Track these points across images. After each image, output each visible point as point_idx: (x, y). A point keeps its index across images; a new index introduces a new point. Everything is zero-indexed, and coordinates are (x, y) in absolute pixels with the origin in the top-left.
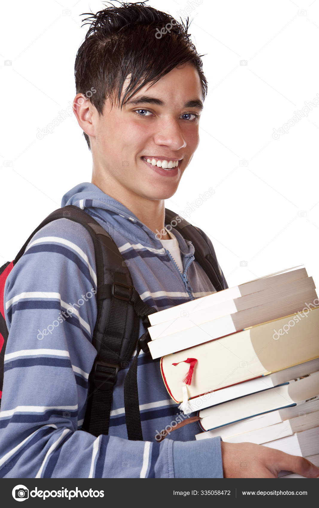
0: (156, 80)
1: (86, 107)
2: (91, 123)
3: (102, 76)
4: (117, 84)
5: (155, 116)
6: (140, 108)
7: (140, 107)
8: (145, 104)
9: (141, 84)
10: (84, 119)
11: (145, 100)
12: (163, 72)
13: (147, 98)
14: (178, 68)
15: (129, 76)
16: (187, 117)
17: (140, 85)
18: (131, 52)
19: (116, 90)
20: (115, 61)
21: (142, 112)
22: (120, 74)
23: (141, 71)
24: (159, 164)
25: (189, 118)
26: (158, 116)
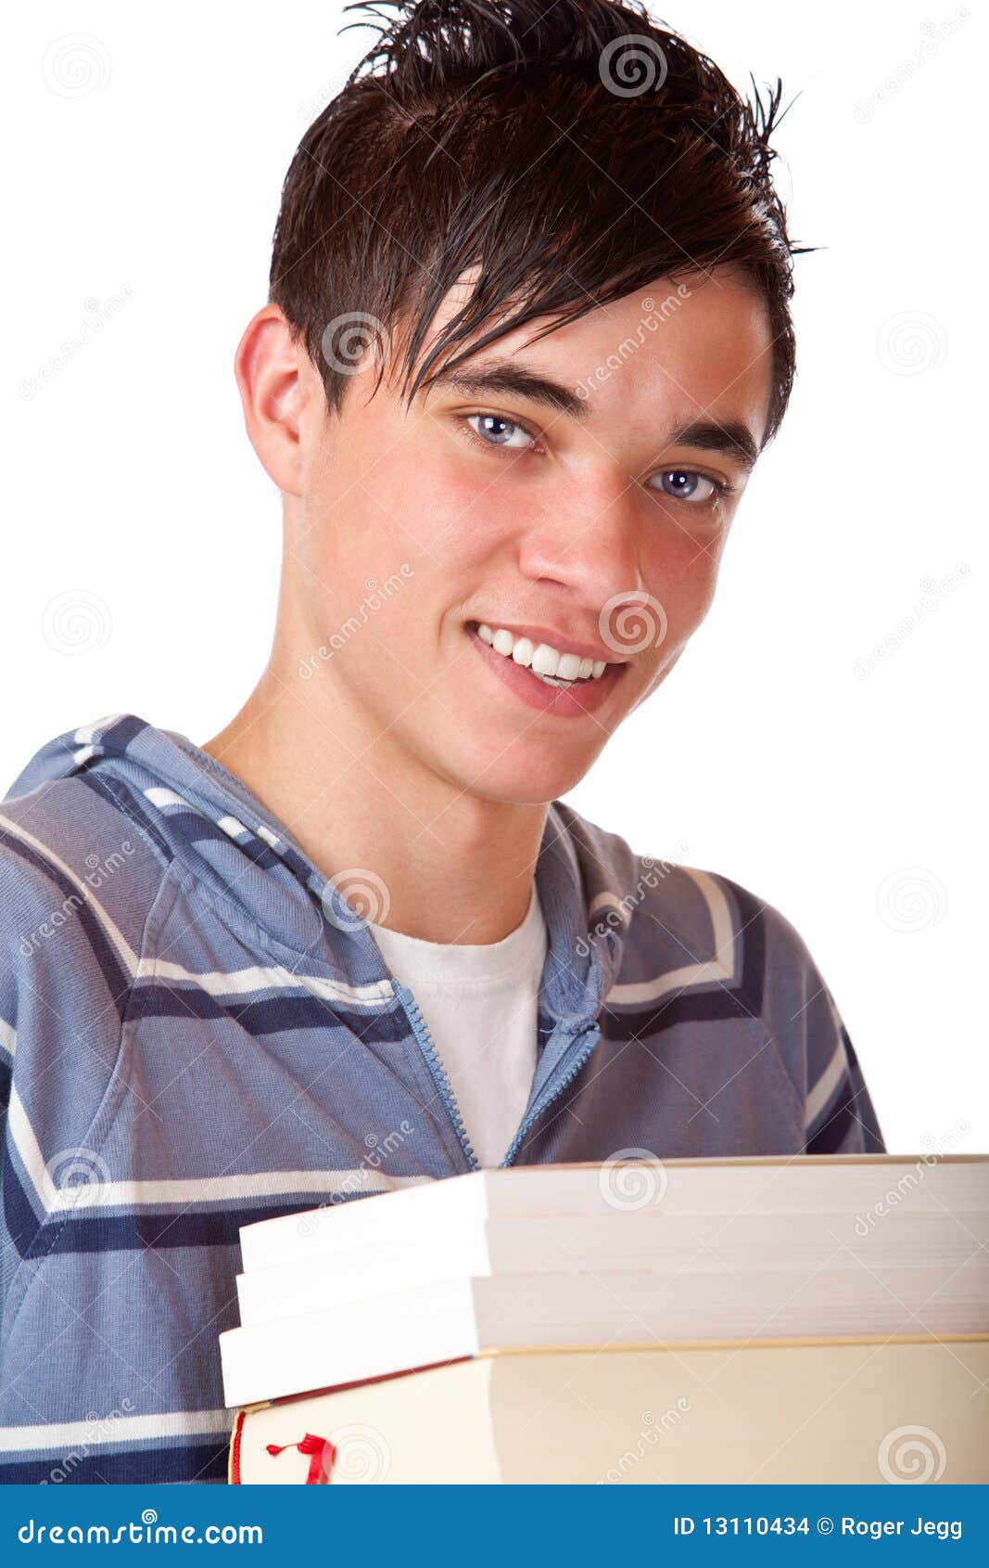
0: (569, 315)
1: (290, 367)
2: (294, 437)
3: (365, 252)
4: (417, 295)
5: (544, 454)
6: (488, 411)
7: (487, 407)
8: (509, 396)
9: (507, 318)
10: (270, 412)
11: (512, 380)
12: (606, 286)
13: (524, 373)
14: (674, 280)
15: (472, 274)
16: (681, 485)
17: (502, 322)
18: (501, 176)
19: (408, 319)
20: (427, 200)
21: (496, 430)
22: (435, 259)
23: (521, 266)
24: (524, 652)
25: (692, 491)
26: (556, 456)
